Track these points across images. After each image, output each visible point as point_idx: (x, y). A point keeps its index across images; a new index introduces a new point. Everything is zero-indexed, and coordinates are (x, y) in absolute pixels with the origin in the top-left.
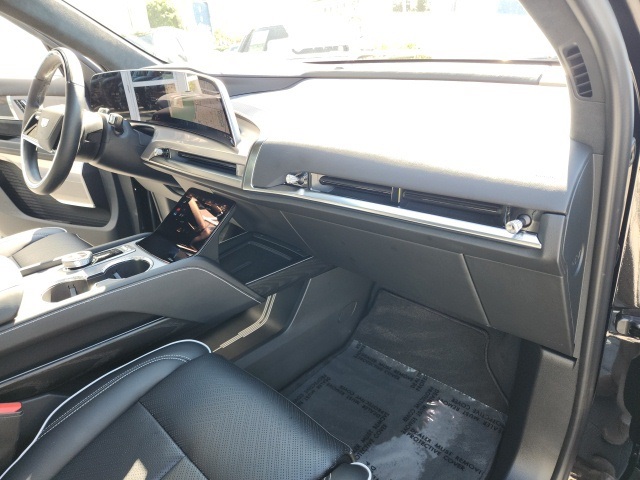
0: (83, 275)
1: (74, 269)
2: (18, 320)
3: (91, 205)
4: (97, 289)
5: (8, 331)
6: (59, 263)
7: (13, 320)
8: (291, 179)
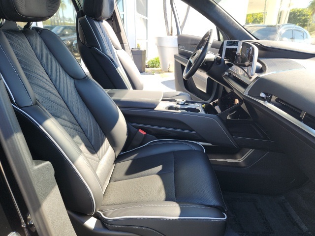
0: (179, 106)
1: (178, 104)
2: (155, 109)
3: (205, 91)
4: (179, 111)
5: (151, 111)
6: (175, 101)
7: (154, 109)
8: (262, 95)
